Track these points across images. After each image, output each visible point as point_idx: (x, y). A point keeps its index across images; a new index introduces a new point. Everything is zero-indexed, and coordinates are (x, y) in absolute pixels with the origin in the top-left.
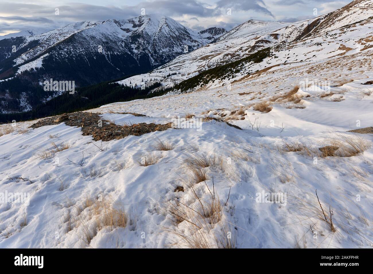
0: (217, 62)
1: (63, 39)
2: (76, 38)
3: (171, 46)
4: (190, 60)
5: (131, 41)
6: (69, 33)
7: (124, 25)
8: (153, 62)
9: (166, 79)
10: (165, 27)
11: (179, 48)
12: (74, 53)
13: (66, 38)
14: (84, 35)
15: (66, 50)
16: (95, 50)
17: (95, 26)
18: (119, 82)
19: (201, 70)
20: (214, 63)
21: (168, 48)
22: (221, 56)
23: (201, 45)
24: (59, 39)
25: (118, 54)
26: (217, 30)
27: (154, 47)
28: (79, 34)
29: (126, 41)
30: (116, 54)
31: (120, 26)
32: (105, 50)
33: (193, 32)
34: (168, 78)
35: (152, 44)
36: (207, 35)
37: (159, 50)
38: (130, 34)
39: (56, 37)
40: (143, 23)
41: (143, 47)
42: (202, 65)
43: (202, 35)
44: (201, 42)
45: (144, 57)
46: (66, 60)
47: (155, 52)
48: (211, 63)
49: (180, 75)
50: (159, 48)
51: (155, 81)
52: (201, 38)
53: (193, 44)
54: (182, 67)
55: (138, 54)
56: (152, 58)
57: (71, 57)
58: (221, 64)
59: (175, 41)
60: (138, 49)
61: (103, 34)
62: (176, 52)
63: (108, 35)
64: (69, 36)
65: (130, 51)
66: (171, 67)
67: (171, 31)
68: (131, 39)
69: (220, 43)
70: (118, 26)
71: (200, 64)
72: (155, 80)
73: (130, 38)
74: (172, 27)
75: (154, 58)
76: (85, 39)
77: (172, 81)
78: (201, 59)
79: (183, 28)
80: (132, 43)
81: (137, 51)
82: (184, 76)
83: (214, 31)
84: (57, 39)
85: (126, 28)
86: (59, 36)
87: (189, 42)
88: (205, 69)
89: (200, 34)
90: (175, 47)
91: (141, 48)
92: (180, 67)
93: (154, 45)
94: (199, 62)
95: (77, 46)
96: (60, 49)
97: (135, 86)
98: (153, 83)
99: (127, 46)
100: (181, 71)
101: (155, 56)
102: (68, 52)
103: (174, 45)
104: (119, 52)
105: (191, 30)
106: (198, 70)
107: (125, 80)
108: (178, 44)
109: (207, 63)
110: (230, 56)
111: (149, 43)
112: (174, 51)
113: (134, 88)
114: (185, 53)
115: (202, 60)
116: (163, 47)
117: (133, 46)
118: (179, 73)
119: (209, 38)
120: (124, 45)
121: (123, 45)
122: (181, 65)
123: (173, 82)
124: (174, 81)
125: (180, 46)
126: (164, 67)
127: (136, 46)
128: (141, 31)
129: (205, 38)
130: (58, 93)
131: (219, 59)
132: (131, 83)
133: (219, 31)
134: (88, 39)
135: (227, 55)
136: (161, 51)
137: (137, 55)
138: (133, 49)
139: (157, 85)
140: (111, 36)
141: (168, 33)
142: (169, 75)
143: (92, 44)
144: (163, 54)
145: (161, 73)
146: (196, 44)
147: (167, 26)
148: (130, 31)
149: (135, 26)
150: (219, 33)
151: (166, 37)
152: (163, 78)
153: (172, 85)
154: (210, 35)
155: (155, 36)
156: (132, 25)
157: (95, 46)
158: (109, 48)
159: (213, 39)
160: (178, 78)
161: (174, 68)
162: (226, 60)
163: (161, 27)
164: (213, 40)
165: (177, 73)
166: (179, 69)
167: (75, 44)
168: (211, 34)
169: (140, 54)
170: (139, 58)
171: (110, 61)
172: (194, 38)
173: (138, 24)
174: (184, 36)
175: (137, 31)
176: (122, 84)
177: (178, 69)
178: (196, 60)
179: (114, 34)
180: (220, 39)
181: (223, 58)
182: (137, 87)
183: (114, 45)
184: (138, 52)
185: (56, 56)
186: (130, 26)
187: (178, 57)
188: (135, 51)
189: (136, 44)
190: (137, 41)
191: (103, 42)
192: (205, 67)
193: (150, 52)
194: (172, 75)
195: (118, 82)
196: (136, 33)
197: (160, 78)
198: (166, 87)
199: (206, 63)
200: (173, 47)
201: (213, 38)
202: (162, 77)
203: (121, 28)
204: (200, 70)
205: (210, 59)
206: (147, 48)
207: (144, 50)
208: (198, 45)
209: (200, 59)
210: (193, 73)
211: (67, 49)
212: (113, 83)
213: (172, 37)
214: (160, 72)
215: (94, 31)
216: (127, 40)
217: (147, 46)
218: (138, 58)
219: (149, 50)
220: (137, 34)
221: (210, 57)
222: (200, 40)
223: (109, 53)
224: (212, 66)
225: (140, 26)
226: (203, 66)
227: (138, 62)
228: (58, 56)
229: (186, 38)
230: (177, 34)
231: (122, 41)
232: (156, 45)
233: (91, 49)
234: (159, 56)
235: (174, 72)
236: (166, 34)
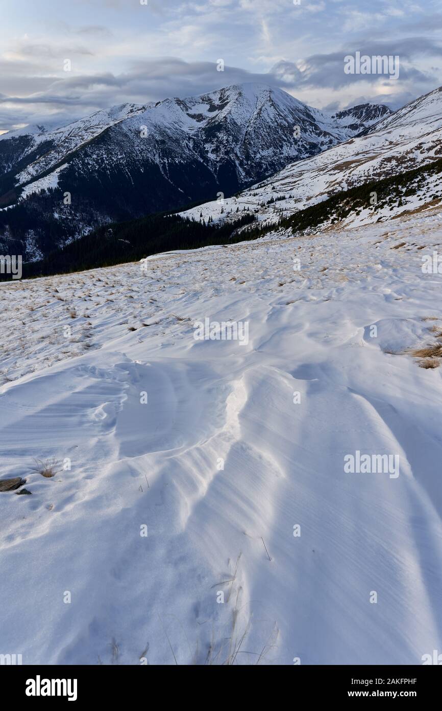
0: (366, 174)
1: (90, 138)
2: (112, 134)
3: (277, 144)
4: (313, 170)
5: (204, 138)
6: (101, 126)
7: (193, 108)
8: (242, 177)
9: (266, 209)
10: (269, 109)
11: (292, 148)
12: (108, 162)
13: (96, 135)
14: (124, 128)
15: (95, 156)
16: (143, 156)
17: (143, 112)
18: (182, 214)
19: (333, 190)
20: (361, 177)
21: (271, 149)
22: (376, 163)
23: (336, 141)
24: (84, 138)
25: (182, 161)
26: (372, 110)
27: (246, 148)
28: (117, 128)
29: (195, 138)
30: (177, 162)
31: (187, 110)
32: (159, 155)
33: (322, 115)
34: (268, 207)
35: (242, 142)
36: (350, 120)
37: (255, 153)
38: (203, 124)
39: (80, 134)
40: (228, 103)
41: (225, 149)
42: (336, 180)
43: (339, 121)
44: (337, 136)
45: (228, 167)
46: (96, 174)
47: (248, 157)
48: (355, 178)
49: (292, 201)
50: (255, 149)
51: (246, 212)
52: (337, 127)
53: (322, 139)
54: (297, 186)
55: (217, 162)
56: (240, 169)
57: (103, 169)
58: (375, 177)
59: (286, 136)
60: (217, 152)
61: (156, 127)
62: (287, 155)
63: (166, 127)
64: (100, 131)
65: (202, 157)
66: (275, 185)
67: (279, 115)
68: (205, 134)
69: (376, 136)
70: (183, 110)
71: (333, 178)
72: (245, 210)
73: (203, 132)
74: (282, 107)
75: (244, 169)
76: (126, 136)
77: (277, 212)
78: (334, 169)
79: (302, 108)
80: (206, 141)
81: (215, 155)
82: (299, 202)
83: (365, 112)
84: (81, 138)
85: (197, 113)
86: (84, 132)
87: (314, 135)
88: (341, 189)
89: (335, 118)
90: (285, 147)
91: (223, 150)
92: (293, 184)
93: (246, 144)
94: (331, 174)
95: (113, 149)
96: (86, 155)
97: (209, 222)
98: (241, 215)
99: (198, 147)
100: (294, 193)
101: (247, 164)
102: (98, 160)
103: (284, 143)
104: (184, 160)
105: (318, 112)
106: (327, 190)
107: (192, 209)
108: (292, 140)
109: (346, 178)
110: (394, 163)
111: (236, 140)
112: (282, 154)
113: (206, 224)
114: (304, 158)
115: (336, 171)
116: (262, 147)
117: (208, 147)
118: (290, 197)
119: (353, 127)
120: (191, 146)
121: (191, 145)
122: (295, 182)
123: (278, 214)
124: (280, 211)
125: (296, 143)
126: (262, 185)
127: (213, 147)
128: (224, 117)
129: (346, 127)
130: (83, 232)
131: (372, 169)
132: (201, 216)
133: (376, 111)
134: (131, 135)
135: (389, 160)
136: (258, 156)
137: (214, 164)
138: (207, 152)
139: (249, 219)
140: (169, 129)
141: (273, 119)
142: (272, 201)
143: (138, 146)
144: (263, 161)
145: (257, 197)
146: (327, 140)
147: (272, 105)
148: (204, 119)
149: (212, 108)
150: (375, 116)
151: (269, 126)
152: (259, 207)
153: (275, 219)
154: (357, 120)
155: (248, 126)
156: (208, 107)
157: (142, 149)
158: (166, 151)
159: (362, 128)
160: (288, 206)
161: (282, 186)
162: (385, 169)
163: (260, 107)
164: (361, 129)
165: (287, 196)
166: (291, 189)
167: (110, 145)
168: (358, 118)
169: (220, 161)
170: (218, 169)
171: (167, 175)
172: (323, 128)
173: (217, 105)
174: (303, 123)
175: (217, 118)
176: (187, 217)
177: (289, 188)
178: (325, 171)
179: (176, 125)
180: (375, 129)
181: (381, 166)
182: (212, 223)
183: (173, 146)
184: (216, 159)
185: (79, 168)
186: (203, 109)
187: (291, 165)
188: (212, 156)
189: (213, 143)
190: (215, 136)
191: (157, 141)
192: (342, 184)
193: (238, 158)
194: (276, 200)
195: (179, 214)
196: (214, 122)
197: (255, 206)
198: (264, 224)
199: (344, 176)
200: (282, 147)
201: (363, 125)
202: (259, 204)
203: (188, 114)
204: (330, 191)
205: (352, 169)
206: (233, 149)
207: (227, 153)
208: (331, 142)
209: (333, 169)
210: (317, 196)
211: (98, 155)
212: (171, 215)
213: (281, 126)
214: (254, 196)
215: (142, 120)
216: (197, 135)
217: (233, 146)
218: (216, 168)
219: (236, 154)
220: (217, 123)
221: (353, 165)
222: (334, 132)
223: (166, 161)
224: (355, 182)
225: (221, 107)
226: (337, 183)
227: (216, 176)
228: (83, 168)
229: (308, 127)
230: (290, 121)
231: (190, 138)
232: (250, 143)
233: (136, 155)
234: (255, 164)
235: (281, 194)
236: (270, 120)
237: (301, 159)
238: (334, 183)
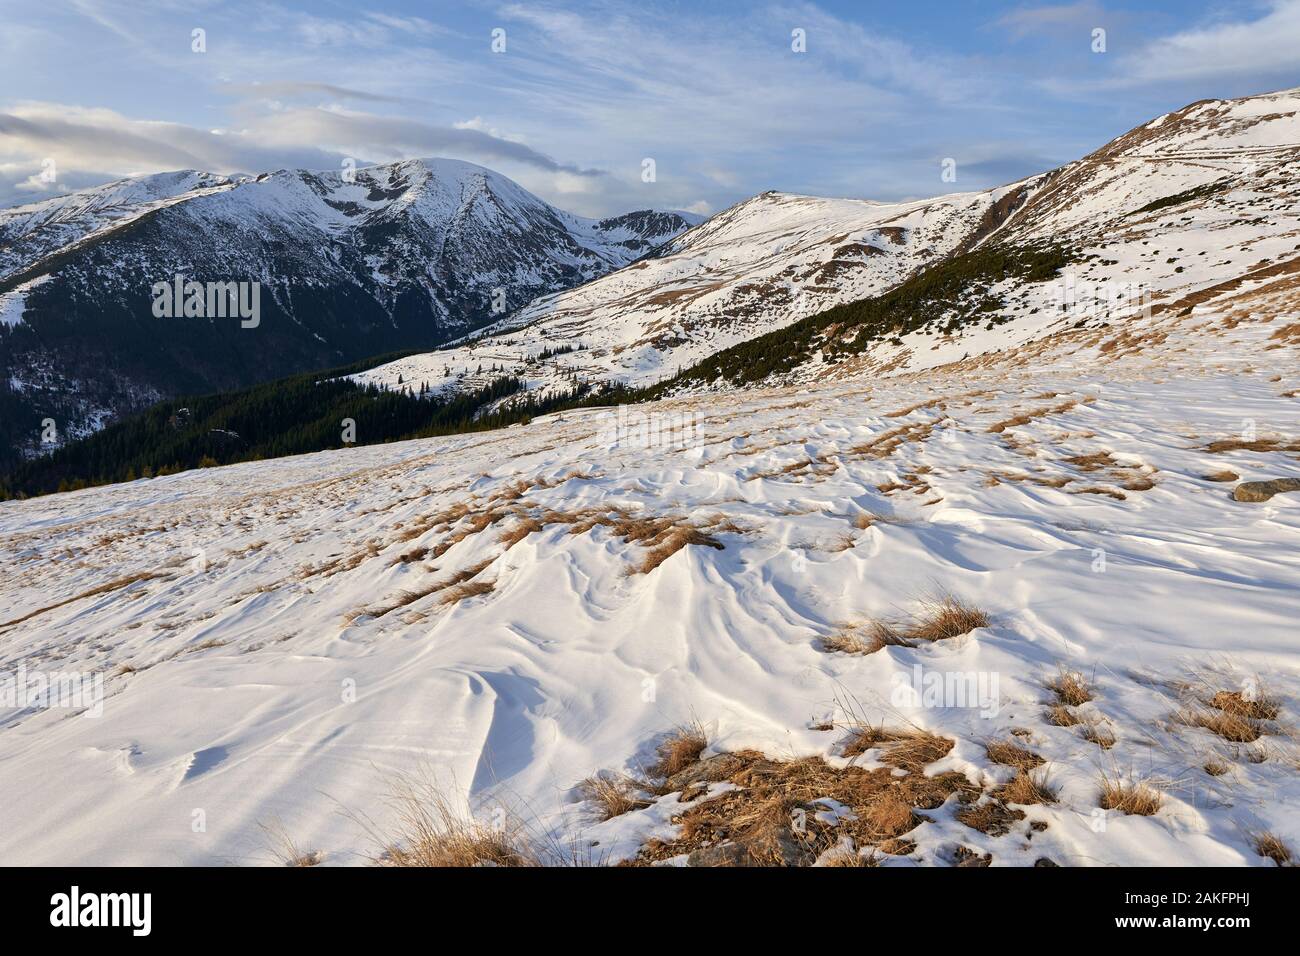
0: (712, 311)
1: (106, 228)
2: (163, 224)
3: (505, 264)
4: (611, 304)
5: (363, 244)
6: (134, 207)
7: (336, 190)
8: (443, 318)
9: (538, 367)
10: (485, 203)
11: (533, 273)
12: (152, 277)
13: (120, 223)
14: (192, 214)
15: (120, 264)
16: (235, 270)
17: (233, 189)
18: (356, 378)
19: (661, 337)
20: (704, 315)
21: (495, 271)
22: (725, 293)
23: (607, 265)
24: (90, 228)
25: (320, 284)
26: (658, 221)
27: (448, 268)
28: (176, 213)
29: (345, 243)
30: (310, 284)
31: (324, 193)
32: (271, 269)
33: (576, 222)
34: (543, 364)
35: (440, 257)
36: (624, 233)
37: (465, 277)
38: (358, 221)
39: (81, 218)
40: (407, 188)
41: (407, 266)
42: (660, 320)
43: (606, 234)
44: (607, 257)
45: (414, 301)
46: (122, 299)
47: (452, 283)
48: (695, 317)
49: (587, 355)
50: (464, 270)
51: (497, 373)
52: (604, 244)
53: (581, 260)
54: (588, 329)
55: (392, 288)
56: (439, 304)
57: (139, 289)
58: (729, 317)
59: (519, 251)
60: (392, 271)
61: (261, 217)
62: (524, 284)
63: (282, 220)
64: (131, 217)
65: (360, 277)
66: (546, 326)
67: (505, 216)
68: (364, 237)
69: (683, 258)
70: (316, 194)
71: (654, 317)
72: (495, 370)
73: (361, 234)
74: (509, 204)
75: (447, 305)
76: (196, 228)
77: (563, 373)
78: (653, 302)
79: (544, 209)
80: (367, 251)
81: (387, 277)
82: (601, 355)
83: (648, 223)
84: (82, 226)
85: (346, 200)
86: (90, 216)
87: (567, 253)
88: (674, 335)
89: (599, 229)
90: (519, 270)
91: (402, 268)
92: (579, 327)
93: (447, 261)
94: (648, 312)
95: (167, 253)
96: (99, 259)
97: (422, 392)
98: (488, 380)
99: (351, 260)
100: (585, 339)
101: (452, 295)
102: (130, 271)
103: (518, 263)
104: (324, 280)
105: (569, 216)
106: (649, 336)
107: (378, 369)
108: (531, 259)
109: (678, 316)
110: (755, 294)
111: (428, 253)
112: (516, 281)
113: (418, 397)
114: (555, 291)
115: (656, 307)
116: (478, 267)
117: (371, 260)
118: (581, 348)
119: (632, 245)
120: (337, 258)
121: (336, 255)
122: (582, 323)
123: (566, 377)
124: (569, 372)
125: (538, 265)
127: (383, 261)
128: (402, 212)
129: (619, 244)
130: (87, 421)
131: (720, 304)
132: (401, 381)
133: (664, 223)
134: (208, 229)
135: (746, 289)
136: (472, 282)
137: (387, 291)
138: (371, 270)
139: (507, 387)
140: (290, 223)
141: (495, 222)
142: (546, 355)
143: (222, 250)
144: (481, 292)
145: (514, 348)
146: (591, 262)
147: (491, 198)
148: (361, 212)
149: (376, 194)
150: (663, 231)
151: (489, 234)
152: (524, 365)
153: (564, 387)
154: (635, 234)
155: (449, 231)
156: (368, 192)
157: (232, 256)
158: (285, 263)
159: (646, 247)
160: (582, 363)
161: (558, 330)
162: (742, 305)
163: (469, 201)
164: (645, 250)
165: (575, 346)
166: (578, 335)
167: (159, 244)
168: (637, 231)
169: (398, 288)
170: (394, 301)
171: (288, 308)
172: (581, 243)
173: (386, 190)
174: (548, 233)
175: (387, 212)
176: (371, 384)
177: (575, 333)
178: (634, 306)
179: (303, 218)
180: (671, 249)
181: (734, 298)
182: (429, 394)
183: (302, 255)
184: (390, 283)
185: (81, 286)
186: (359, 195)
187: (540, 299)
188: (381, 278)
189: (381, 255)
190: (385, 243)
191: (264, 243)
192: (674, 327)
193: (434, 284)
194: (555, 353)
195: (351, 377)
196: (382, 219)
197: (514, 363)
198: (544, 394)
199: (673, 314)
200: (513, 269)
201: (647, 243)
202: (521, 360)
203: (326, 201)
204: (656, 338)
205: (685, 303)
206: (423, 268)
207: (411, 274)
208: (598, 266)
209: (648, 303)
210: (632, 346)
211: (128, 262)
212: (333, 380)
213: (511, 236)
214: (509, 345)
215: (230, 203)
216: (348, 239)
217: (423, 262)
218: (390, 300)
219: (429, 277)
220: (388, 221)
221: (684, 297)
222: (602, 250)
223: (286, 281)
224: (697, 323)
225: (395, 194)
226: (666, 326)
227: (391, 314)
228: (91, 287)
229: (556, 240)
230: (524, 228)
231: (333, 244)
232: (454, 260)
233: (219, 267)
234: (467, 295)
235: (560, 344)
236: (489, 224)
237: (551, 292)
238: (657, 325)
